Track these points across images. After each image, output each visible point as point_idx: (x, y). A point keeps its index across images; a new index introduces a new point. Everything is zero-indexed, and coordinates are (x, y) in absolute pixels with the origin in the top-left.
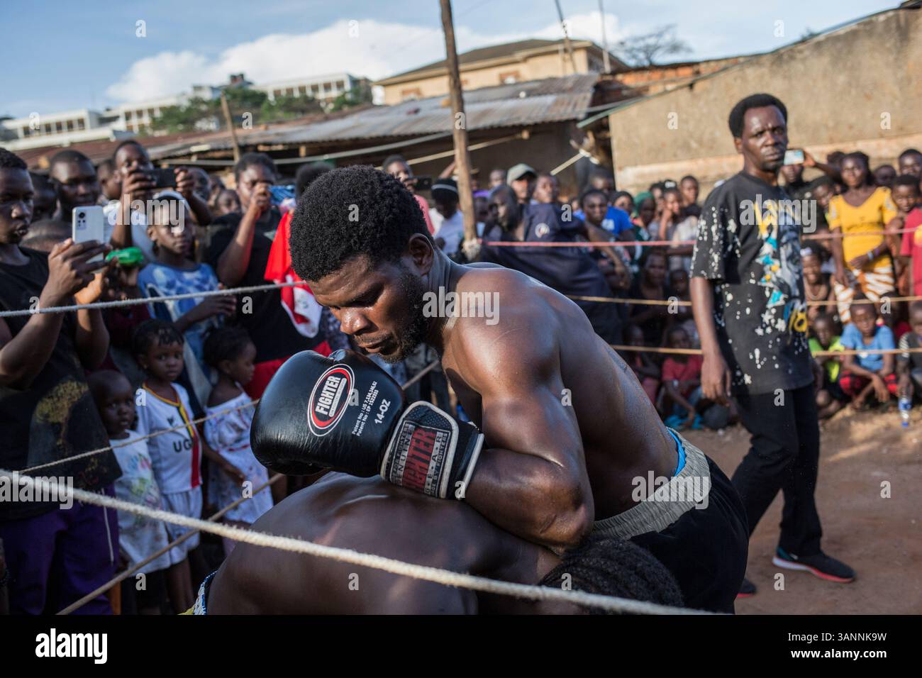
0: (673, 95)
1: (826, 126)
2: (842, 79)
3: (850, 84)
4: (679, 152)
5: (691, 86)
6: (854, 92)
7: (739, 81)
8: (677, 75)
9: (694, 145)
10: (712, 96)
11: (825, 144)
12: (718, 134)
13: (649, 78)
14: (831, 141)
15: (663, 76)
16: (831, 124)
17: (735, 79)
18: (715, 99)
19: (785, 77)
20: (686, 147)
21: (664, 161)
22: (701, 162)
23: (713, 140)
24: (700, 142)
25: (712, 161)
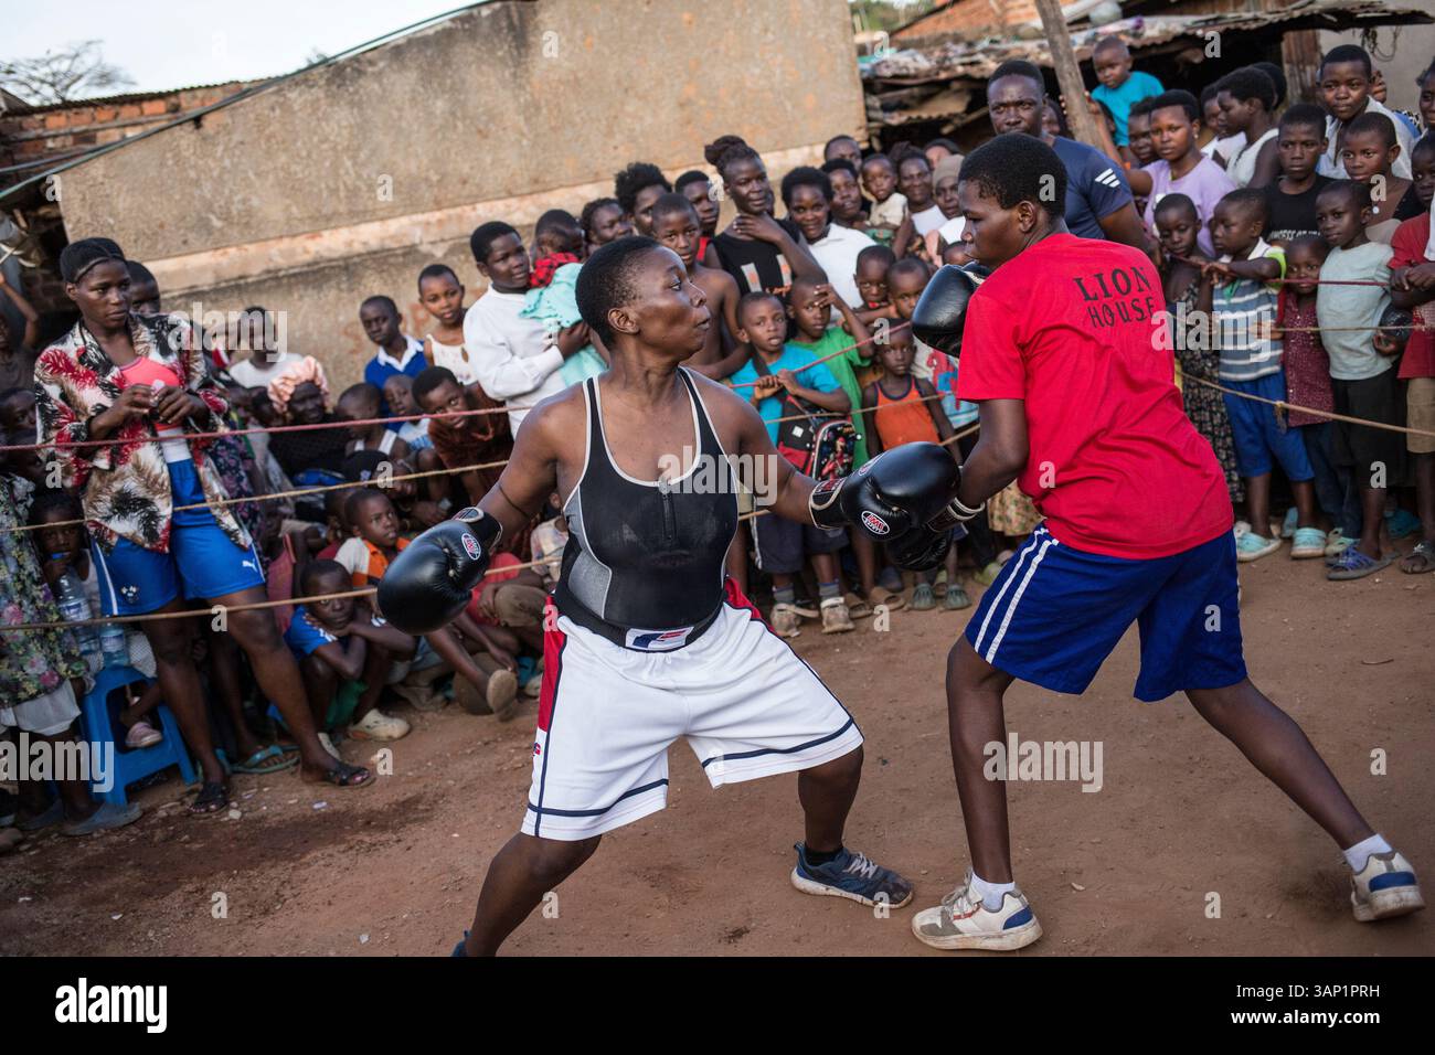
0: (166, 136)
1: (427, 179)
2: (440, 105)
3: (453, 114)
4: (191, 237)
5: (197, 121)
6: (459, 124)
7: (278, 112)
8: (142, 113)
9: (217, 223)
10: (236, 137)
11: (432, 210)
12: (255, 202)
13: (94, 119)
14: (438, 205)
15: (116, 115)
16: (435, 178)
17: (273, 109)
18: (242, 143)
19: (352, 104)
20: (204, 226)
21: (167, 257)
22: (232, 251)
23: (249, 212)
24: (227, 217)
25: (252, 249)
